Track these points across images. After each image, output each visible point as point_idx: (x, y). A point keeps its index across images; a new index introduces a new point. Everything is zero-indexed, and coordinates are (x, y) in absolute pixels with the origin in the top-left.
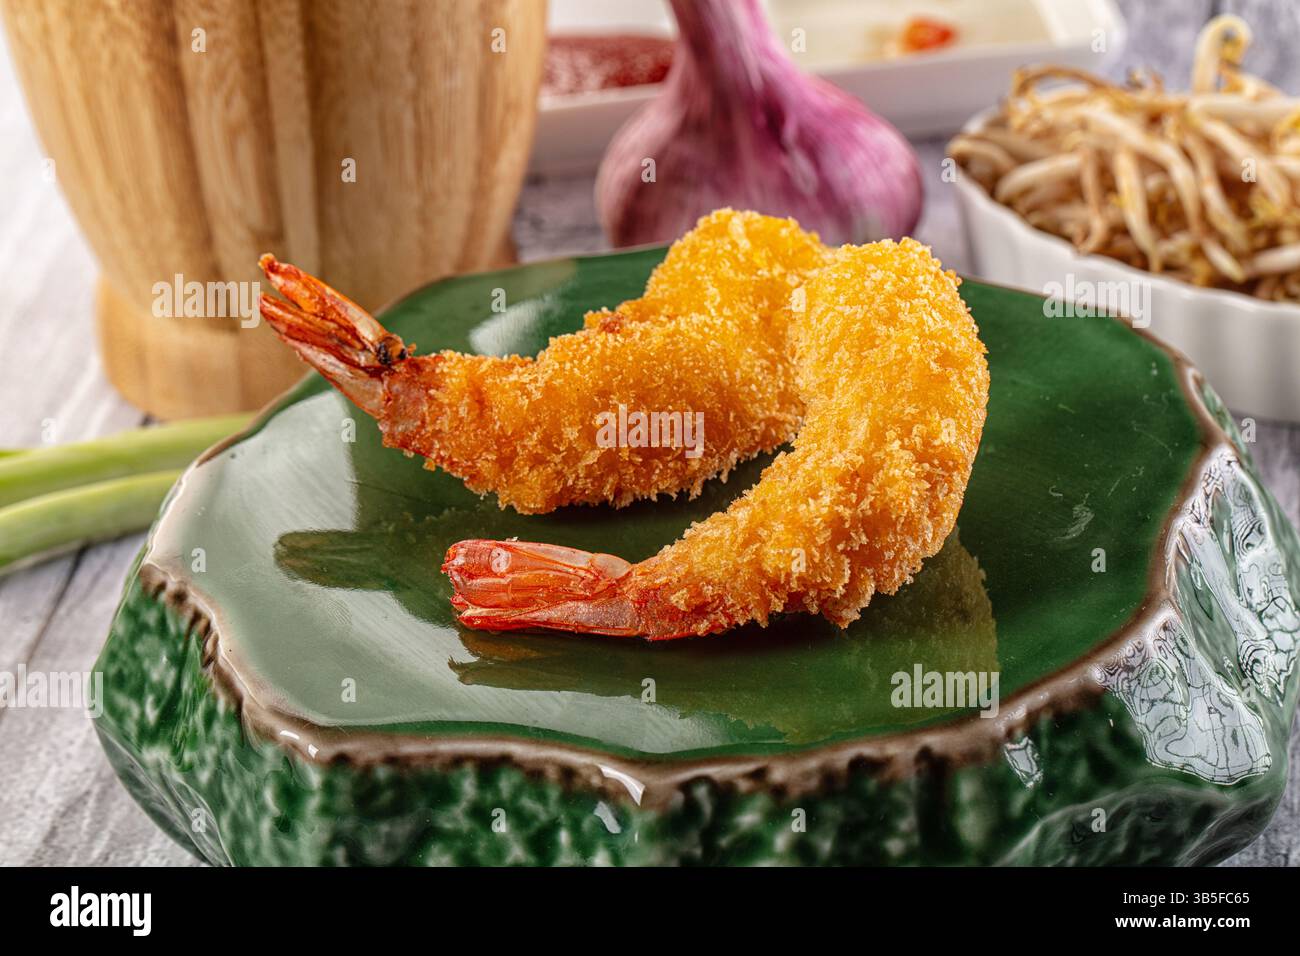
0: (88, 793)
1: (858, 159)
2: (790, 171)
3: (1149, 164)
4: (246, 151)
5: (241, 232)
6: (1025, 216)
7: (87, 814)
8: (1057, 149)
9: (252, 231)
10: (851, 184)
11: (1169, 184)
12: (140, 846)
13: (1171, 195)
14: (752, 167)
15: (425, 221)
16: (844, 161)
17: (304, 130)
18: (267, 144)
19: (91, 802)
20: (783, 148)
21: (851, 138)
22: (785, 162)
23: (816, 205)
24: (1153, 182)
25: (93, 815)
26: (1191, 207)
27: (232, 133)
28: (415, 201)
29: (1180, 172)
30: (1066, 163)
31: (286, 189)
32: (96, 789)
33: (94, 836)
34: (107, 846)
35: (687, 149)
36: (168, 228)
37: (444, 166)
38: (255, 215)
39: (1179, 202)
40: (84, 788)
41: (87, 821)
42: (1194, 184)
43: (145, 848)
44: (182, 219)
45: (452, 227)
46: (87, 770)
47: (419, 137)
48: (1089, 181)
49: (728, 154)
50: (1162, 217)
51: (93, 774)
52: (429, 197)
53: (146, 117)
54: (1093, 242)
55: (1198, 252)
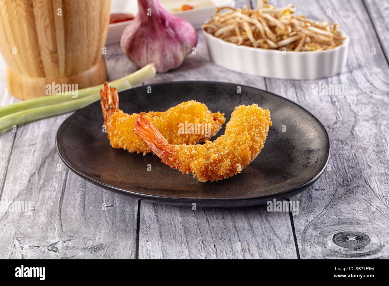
0: (35, 172)
1: (183, 29)
2: (168, 32)
3: (251, 24)
4: (49, 32)
5: (47, 52)
6: (223, 39)
7: (36, 176)
8: (227, 25)
9: (50, 51)
10: (182, 35)
11: (257, 28)
12: (51, 181)
13: (257, 30)
14: (159, 32)
15: (88, 47)
16: (180, 29)
17: (62, 26)
18: (54, 30)
19: (36, 174)
20: (166, 28)
21: (181, 25)
22: (167, 30)
23: (175, 40)
24: (253, 28)
25: (38, 176)
26: (262, 32)
27: (46, 28)
28: (87, 42)
29: (259, 25)
30: (231, 27)
31: (58, 41)
32: (37, 171)
33: (39, 180)
34: (43, 181)
35: (143, 30)
36: (30, 52)
37: (93, 33)
38: (51, 47)
39: (259, 32)
40: (34, 172)
41: (37, 178)
42: (262, 27)
43: (52, 181)
44: (33, 50)
45: (94, 49)
46: (33, 168)
47: (87, 27)
48: (237, 30)
49: (153, 30)
50: (255, 36)
51: (35, 169)
52: (89, 41)
53: (25, 26)
54: (240, 43)
55: (265, 42)
